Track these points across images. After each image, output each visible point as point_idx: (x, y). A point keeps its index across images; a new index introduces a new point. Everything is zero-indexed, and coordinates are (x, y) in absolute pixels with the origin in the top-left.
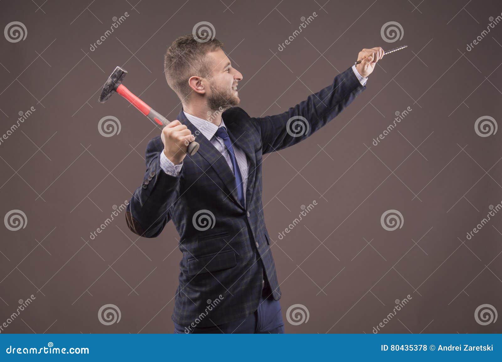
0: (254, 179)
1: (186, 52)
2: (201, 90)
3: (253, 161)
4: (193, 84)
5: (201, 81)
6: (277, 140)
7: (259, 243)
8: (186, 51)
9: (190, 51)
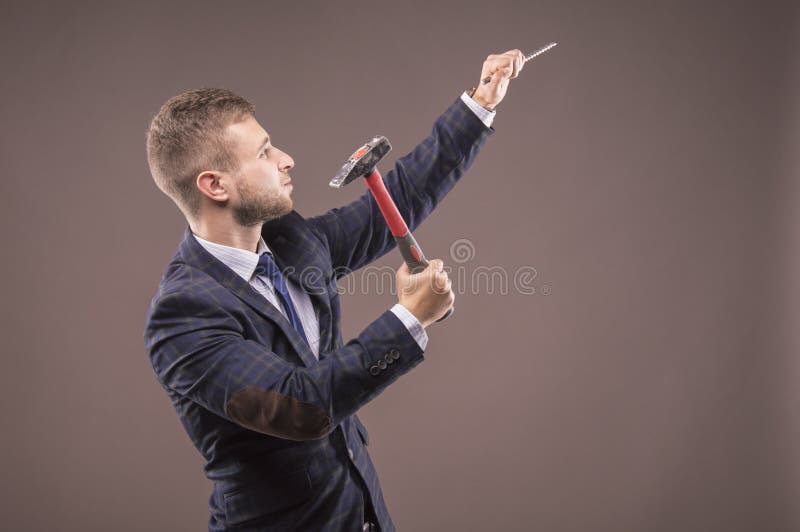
0: (330, 335)
1: (189, 126)
2: (222, 194)
3: (325, 304)
4: (204, 186)
5: (219, 178)
6: (356, 252)
7: (352, 449)
8: (189, 123)
9: (196, 125)
